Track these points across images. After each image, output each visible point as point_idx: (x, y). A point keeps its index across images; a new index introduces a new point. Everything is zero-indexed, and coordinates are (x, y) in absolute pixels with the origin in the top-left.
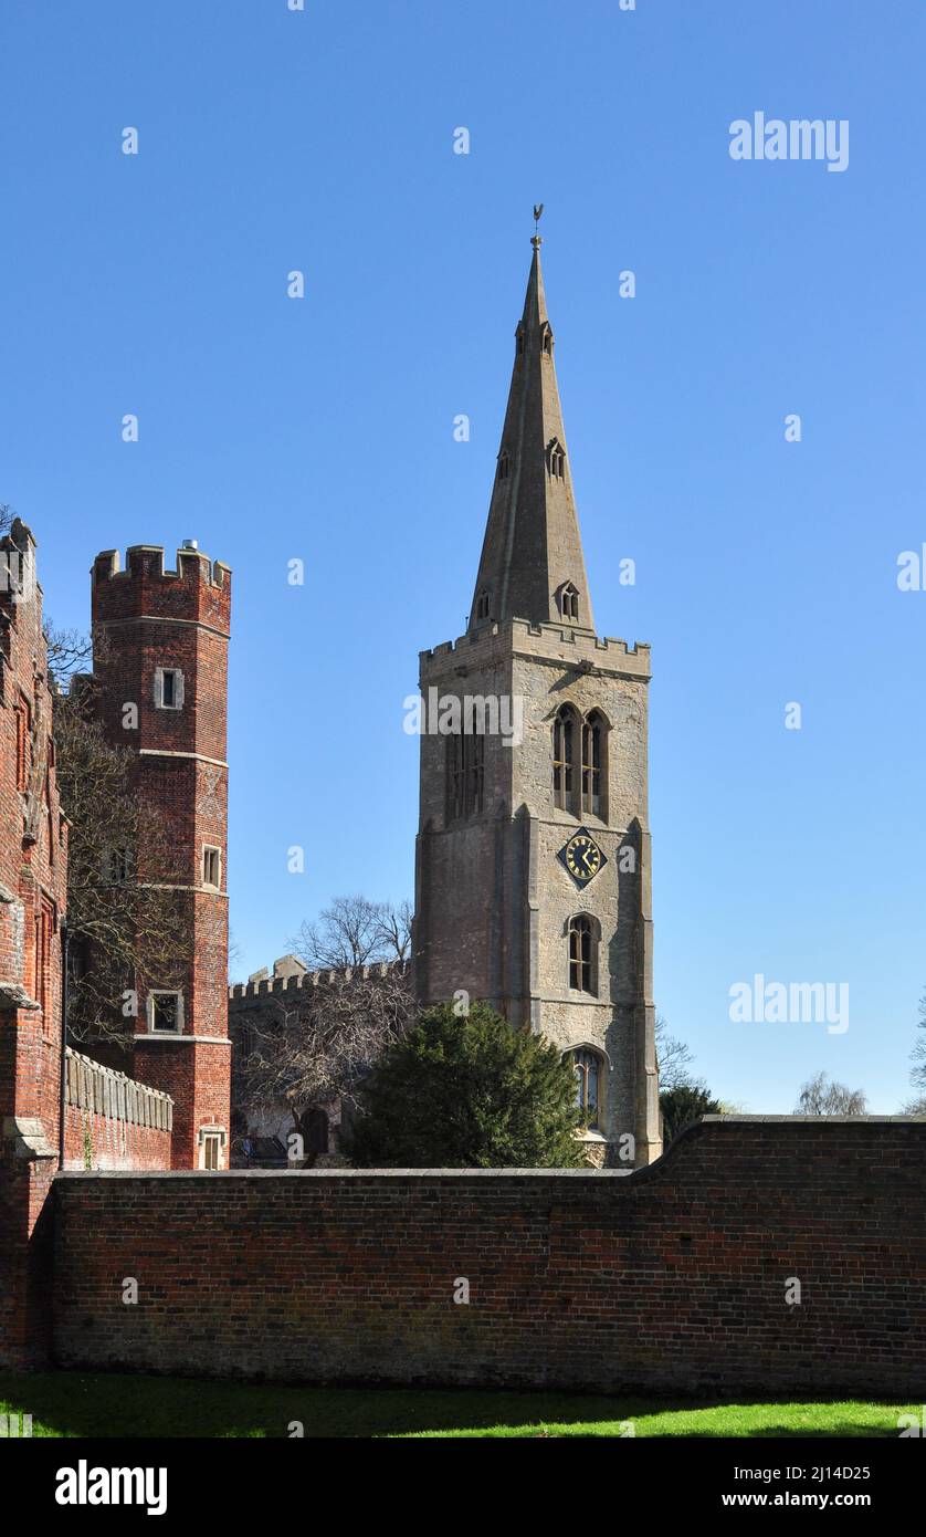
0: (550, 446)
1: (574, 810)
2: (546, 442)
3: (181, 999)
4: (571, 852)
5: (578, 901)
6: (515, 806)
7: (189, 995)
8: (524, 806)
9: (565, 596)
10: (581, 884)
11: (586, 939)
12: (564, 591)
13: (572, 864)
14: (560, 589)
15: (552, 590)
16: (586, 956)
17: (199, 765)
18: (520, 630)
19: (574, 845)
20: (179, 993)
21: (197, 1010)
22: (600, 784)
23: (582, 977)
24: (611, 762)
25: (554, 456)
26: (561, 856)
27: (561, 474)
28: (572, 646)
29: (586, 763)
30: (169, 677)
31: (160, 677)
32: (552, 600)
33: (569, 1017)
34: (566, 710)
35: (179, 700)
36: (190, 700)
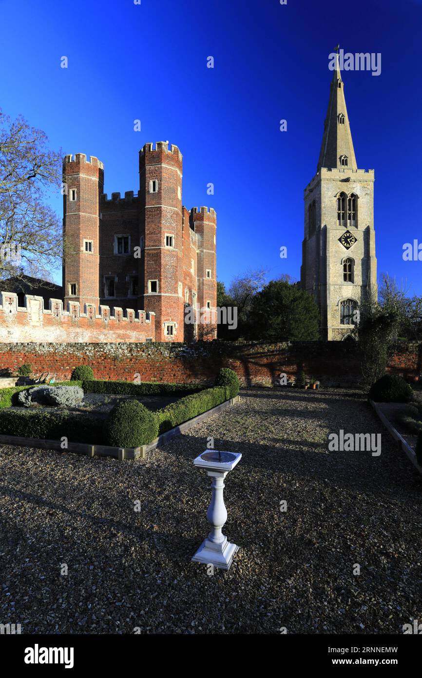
0: (340, 114)
1: (345, 225)
2: (338, 115)
3: (158, 283)
4: (343, 238)
5: (345, 253)
6: (322, 226)
7: (160, 281)
8: (325, 226)
9: (343, 160)
10: (347, 248)
11: (350, 266)
12: (342, 158)
13: (344, 242)
14: (342, 156)
15: (338, 157)
16: (350, 270)
17: (163, 208)
18: (324, 170)
19: (344, 236)
20: (157, 280)
21: (163, 286)
22: (355, 217)
23: (349, 277)
24: (359, 209)
25: (341, 118)
26: (340, 240)
27: (343, 123)
28: (343, 173)
29: (350, 210)
30: (154, 183)
31: (151, 183)
32: (338, 160)
33: (343, 290)
34: (343, 194)
35: (157, 189)
36: (160, 188)
